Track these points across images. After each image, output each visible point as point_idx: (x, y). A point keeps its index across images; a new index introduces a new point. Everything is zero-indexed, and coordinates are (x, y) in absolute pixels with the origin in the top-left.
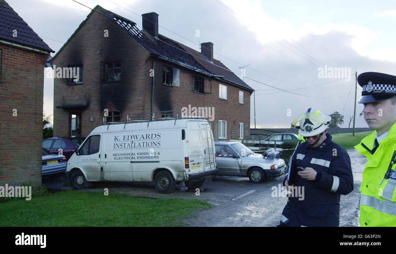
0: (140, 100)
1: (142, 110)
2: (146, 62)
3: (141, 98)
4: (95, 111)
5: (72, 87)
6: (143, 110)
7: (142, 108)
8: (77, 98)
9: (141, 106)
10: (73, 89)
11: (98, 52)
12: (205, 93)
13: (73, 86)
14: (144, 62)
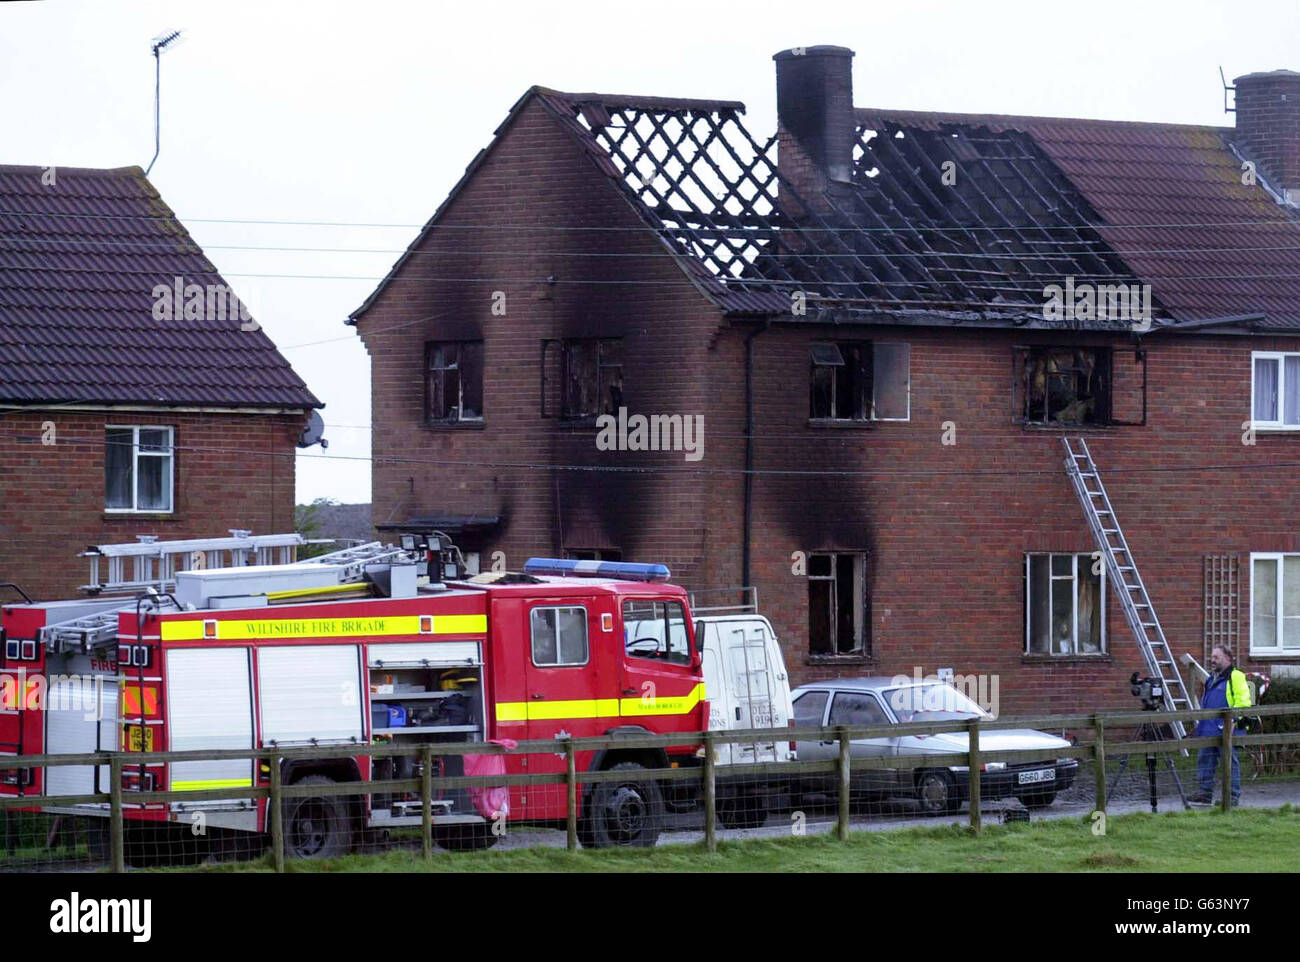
0: (690, 504)
1: (697, 546)
2: (712, 348)
3: (694, 497)
4: (533, 546)
5: (445, 438)
6: (702, 546)
7: (697, 539)
8: (463, 486)
9: (696, 532)
10: (447, 444)
11: (540, 294)
12: (1118, 423)
13: (448, 435)
14: (704, 348)
